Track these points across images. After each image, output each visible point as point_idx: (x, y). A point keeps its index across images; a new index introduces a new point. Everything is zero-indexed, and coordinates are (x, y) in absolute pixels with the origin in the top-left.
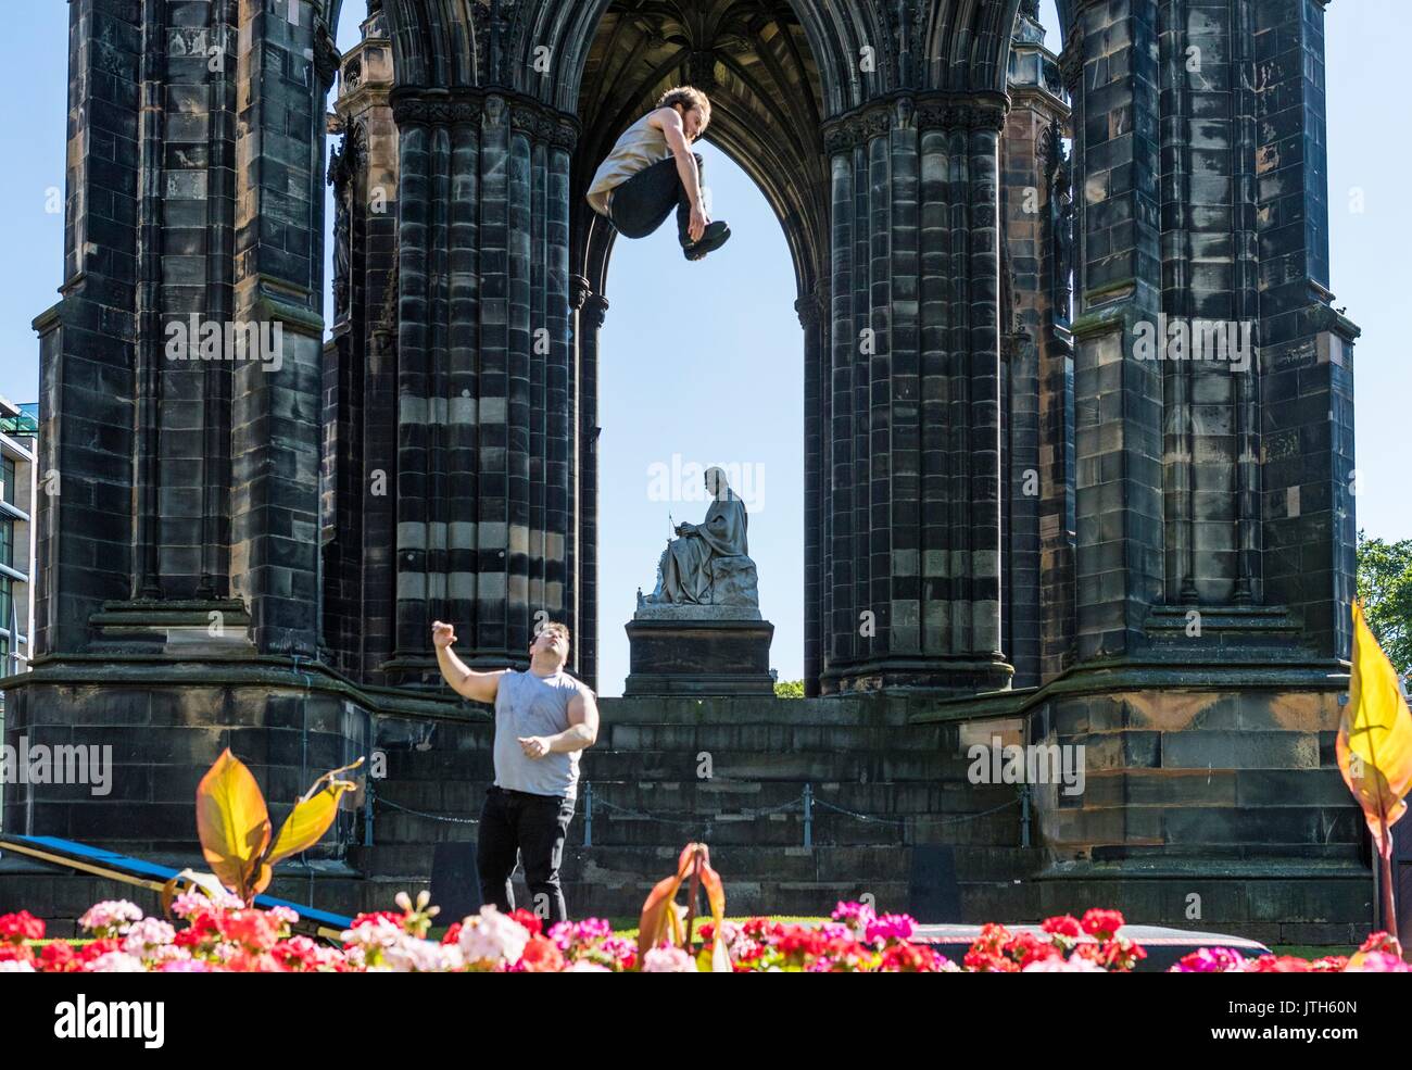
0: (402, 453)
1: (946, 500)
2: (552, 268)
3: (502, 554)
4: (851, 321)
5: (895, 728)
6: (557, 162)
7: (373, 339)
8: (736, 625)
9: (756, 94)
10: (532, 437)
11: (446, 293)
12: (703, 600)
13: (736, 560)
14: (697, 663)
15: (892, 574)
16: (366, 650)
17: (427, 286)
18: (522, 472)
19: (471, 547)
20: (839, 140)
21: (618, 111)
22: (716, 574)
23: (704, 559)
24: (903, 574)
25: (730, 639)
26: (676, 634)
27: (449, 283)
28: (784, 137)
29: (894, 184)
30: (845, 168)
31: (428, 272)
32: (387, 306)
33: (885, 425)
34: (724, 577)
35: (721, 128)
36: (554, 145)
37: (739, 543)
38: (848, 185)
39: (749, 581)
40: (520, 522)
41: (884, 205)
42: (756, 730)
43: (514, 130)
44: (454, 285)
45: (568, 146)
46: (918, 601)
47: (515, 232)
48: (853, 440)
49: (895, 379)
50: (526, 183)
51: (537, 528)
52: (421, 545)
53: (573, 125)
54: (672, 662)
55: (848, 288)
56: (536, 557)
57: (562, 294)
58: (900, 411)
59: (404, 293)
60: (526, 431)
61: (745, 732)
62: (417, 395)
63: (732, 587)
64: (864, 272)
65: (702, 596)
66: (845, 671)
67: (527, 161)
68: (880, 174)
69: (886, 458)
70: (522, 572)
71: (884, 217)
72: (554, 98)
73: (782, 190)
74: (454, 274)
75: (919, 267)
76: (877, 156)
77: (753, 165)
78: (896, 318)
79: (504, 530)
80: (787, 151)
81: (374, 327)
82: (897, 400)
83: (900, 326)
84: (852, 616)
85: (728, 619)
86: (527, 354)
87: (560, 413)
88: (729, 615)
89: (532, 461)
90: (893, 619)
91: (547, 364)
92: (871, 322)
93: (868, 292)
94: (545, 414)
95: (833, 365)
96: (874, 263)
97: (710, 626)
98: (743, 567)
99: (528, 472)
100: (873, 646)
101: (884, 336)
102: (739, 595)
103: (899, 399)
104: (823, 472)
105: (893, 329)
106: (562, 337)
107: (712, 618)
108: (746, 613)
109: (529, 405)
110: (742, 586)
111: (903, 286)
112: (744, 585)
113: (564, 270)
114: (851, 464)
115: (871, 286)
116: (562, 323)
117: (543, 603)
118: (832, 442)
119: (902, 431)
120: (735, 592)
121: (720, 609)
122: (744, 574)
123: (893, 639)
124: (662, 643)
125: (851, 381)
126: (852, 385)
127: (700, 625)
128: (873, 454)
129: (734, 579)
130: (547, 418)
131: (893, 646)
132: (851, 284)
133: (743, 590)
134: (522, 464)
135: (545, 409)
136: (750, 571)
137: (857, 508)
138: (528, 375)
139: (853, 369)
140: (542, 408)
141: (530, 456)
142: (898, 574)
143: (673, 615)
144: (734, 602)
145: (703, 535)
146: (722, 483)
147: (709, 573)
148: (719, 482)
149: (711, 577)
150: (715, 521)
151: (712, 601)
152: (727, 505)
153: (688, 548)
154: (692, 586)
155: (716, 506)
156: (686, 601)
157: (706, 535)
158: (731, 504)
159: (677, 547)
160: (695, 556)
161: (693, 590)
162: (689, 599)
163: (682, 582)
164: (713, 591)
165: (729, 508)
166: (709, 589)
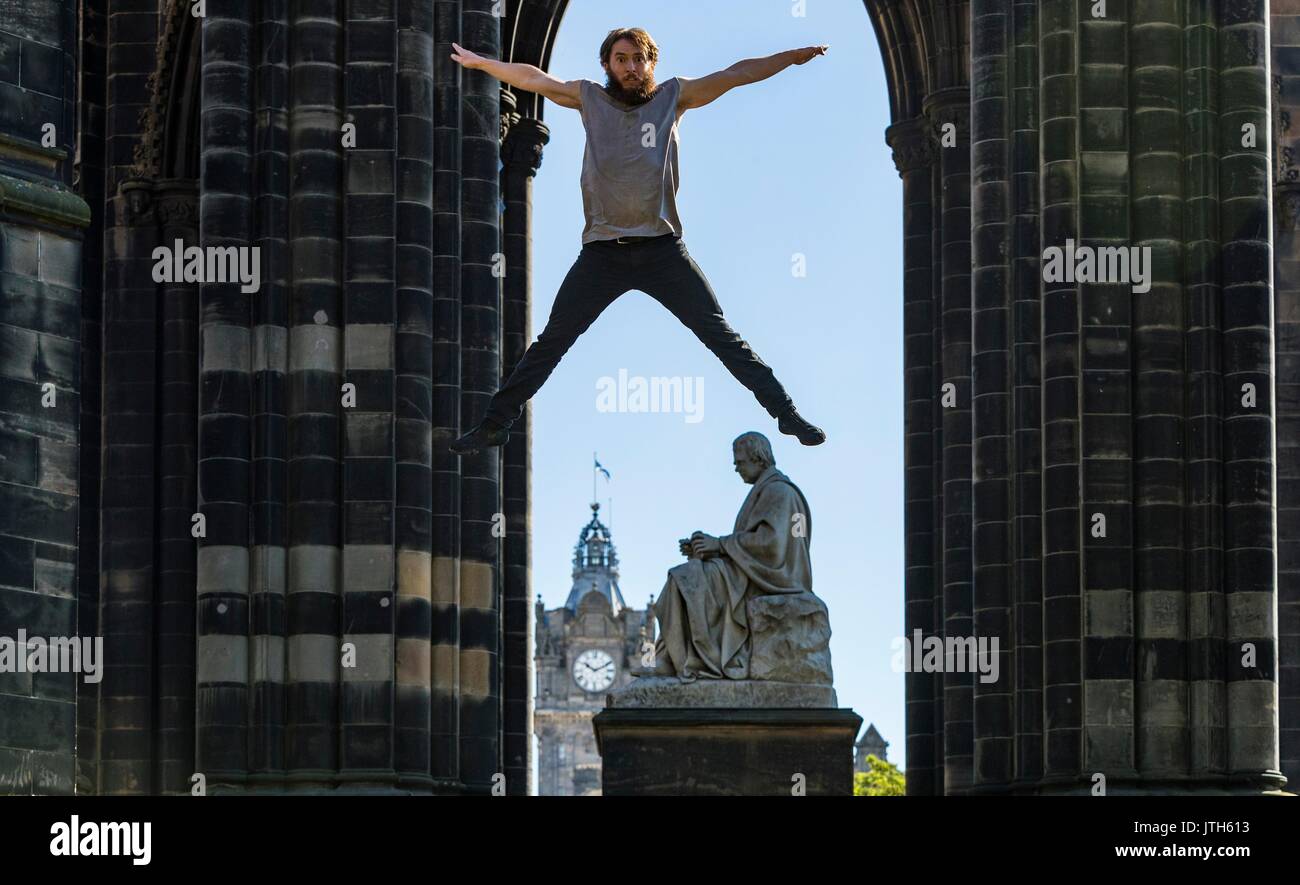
0: (207, 424)
1: (1180, 503)
2: (470, 94)
3: (385, 602)
4: (1006, 184)
7: (119, 196)
10: (436, 391)
11: (285, 140)
12: (733, 672)
13: (792, 600)
15: (1084, 634)
16: (105, 756)
17: (251, 131)
18: (421, 456)
19: (330, 590)
22: (755, 625)
23: (735, 598)
24: (1106, 633)
25: (782, 741)
26: (686, 733)
27: (290, 123)
31: (252, 105)
32: (145, 138)
33: (1070, 368)
34: (770, 630)
37: (797, 568)
39: (816, 637)
40: (418, 546)
44: (299, 127)
46: (1131, 683)
47: (406, 32)
49: (1085, 287)
51: (446, 554)
52: (240, 586)
54: (678, 784)
55: (1001, 125)
56: (443, 604)
57: (490, 138)
58: (1095, 345)
59: (210, 142)
60: (427, 381)
62: (232, 321)
63: (785, 649)
64: (1029, 99)
65: (730, 664)
69: (1071, 429)
70: (420, 633)
74: (299, 107)
75: (1129, 92)
78: (1089, 181)
79: (389, 558)
81: (122, 176)
82: (1092, 326)
83: (1095, 196)
84: (1010, 706)
85: (778, 706)
86: (428, 246)
87: (486, 347)
88: (780, 698)
89: (437, 436)
90: (1087, 714)
91: (463, 262)
92: (1042, 187)
93: (1038, 134)
94: (460, 349)
95: (973, 262)
96: (1048, 84)
97: (746, 719)
98: (806, 613)
99: (431, 453)
100: (1050, 761)
101: (1066, 213)
102: (799, 662)
103: (1094, 324)
104: (940, 433)
105: (1083, 199)
106: (488, 214)
107: (750, 705)
108: (810, 695)
109: (431, 336)
110: (804, 646)
111: (1101, 126)
112: (808, 645)
113: (492, 95)
114: (1009, 436)
115: (1042, 124)
116: (488, 190)
117: (457, 687)
118: (973, 398)
119: (1100, 379)
120: (792, 657)
121: (765, 686)
122: (806, 625)
123: (1087, 748)
124: (660, 749)
125: (1007, 288)
126: (1008, 297)
127: (729, 718)
128: (1047, 420)
129: (788, 634)
130: (463, 357)
131: (1087, 762)
132: (1006, 119)
133: (804, 652)
134: (421, 441)
135: (459, 342)
136: (818, 619)
137: (1019, 514)
138: (432, 283)
139: (1011, 268)
140: (456, 340)
141: (434, 426)
142: (1095, 634)
143: (680, 698)
144: (789, 674)
145: (732, 554)
146: (765, 461)
147: (744, 623)
148: (760, 459)
149: (747, 630)
150: (754, 530)
151: (749, 672)
152: (775, 502)
153: (705, 580)
154: (713, 646)
155: (755, 503)
156: (702, 673)
157: (737, 554)
158: (782, 499)
159: (685, 578)
160: (717, 593)
161: (714, 653)
162: (708, 669)
163: (694, 639)
164: (751, 655)
165: (779, 507)
166: (744, 651)
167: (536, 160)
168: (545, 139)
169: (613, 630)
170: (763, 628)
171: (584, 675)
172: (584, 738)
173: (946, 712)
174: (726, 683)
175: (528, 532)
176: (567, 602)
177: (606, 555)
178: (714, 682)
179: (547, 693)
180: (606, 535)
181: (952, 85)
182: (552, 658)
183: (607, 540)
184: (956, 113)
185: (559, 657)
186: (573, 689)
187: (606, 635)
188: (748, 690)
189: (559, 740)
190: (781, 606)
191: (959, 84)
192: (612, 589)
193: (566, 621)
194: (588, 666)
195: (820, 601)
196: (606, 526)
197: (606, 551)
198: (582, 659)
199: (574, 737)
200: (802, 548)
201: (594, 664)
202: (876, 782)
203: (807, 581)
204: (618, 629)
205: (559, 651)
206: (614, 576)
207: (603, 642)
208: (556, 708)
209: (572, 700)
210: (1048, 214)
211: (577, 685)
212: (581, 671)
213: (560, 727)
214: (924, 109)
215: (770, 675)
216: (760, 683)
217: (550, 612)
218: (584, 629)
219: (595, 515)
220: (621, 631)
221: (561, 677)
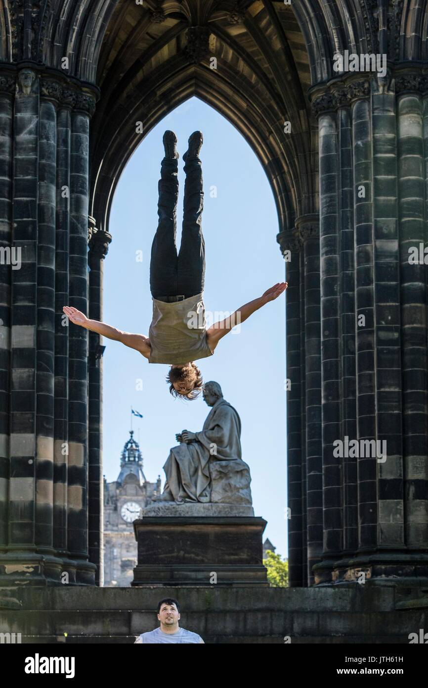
1: (426, 412)
2: (74, 214)
3: (31, 462)
4: (337, 257)
5: (384, 614)
6: (78, 123)
8: (233, 521)
9: (244, 60)
10: (56, 359)
12: (203, 499)
13: (232, 464)
14: (198, 555)
15: (378, 477)
18: (49, 390)
19: (4, 456)
20: (325, 104)
21: (122, 75)
22: (214, 476)
23: (203, 462)
24: (389, 477)
25: (226, 533)
26: (179, 529)
28: (268, 95)
29: (375, 140)
30: (331, 126)
33: (370, 346)
34: (221, 478)
35: (211, 88)
36: (77, 109)
37: (234, 448)
38: (333, 141)
39: (244, 482)
40: (47, 434)
41: (366, 158)
42: (260, 616)
43: (42, 98)
45: (88, 110)
46: (402, 501)
47: (42, 183)
48: (341, 358)
49: (378, 306)
50: (53, 142)
51: (61, 438)
53: (93, 92)
54: (175, 554)
55: (334, 228)
56: (59, 463)
57: (83, 235)
58: (383, 335)
60: (52, 353)
61: (250, 618)
63: (228, 488)
64: (349, 215)
65: (201, 495)
66: (336, 563)
67: (53, 123)
68: (362, 131)
69: (371, 376)
70: (47, 477)
71: (367, 168)
72: (76, 71)
73: (265, 140)
75: (398, 210)
76: (360, 116)
77: (240, 119)
78: (379, 254)
79: (33, 441)
80: (271, 107)
82: (381, 325)
83: (382, 261)
84: (341, 514)
85: (225, 516)
86: (53, 288)
87: (81, 338)
88: (226, 512)
89: (57, 380)
90: (380, 517)
91: (70, 295)
92: (355, 258)
93: (353, 232)
94: (68, 338)
95: (321, 295)
96: (358, 207)
97: (209, 522)
98: (239, 470)
99: (53, 389)
100: (361, 541)
101: (368, 270)
102: (235, 494)
103: (382, 324)
104: (304, 383)
105: (376, 264)
106: (82, 272)
107: (211, 515)
108: (241, 510)
109: (54, 332)
110: (238, 486)
111: (385, 227)
112: (239, 485)
113: (84, 215)
114: (340, 380)
115: (355, 226)
116: (82, 260)
117: (66, 504)
118: (322, 362)
119: (385, 351)
120: (232, 491)
121: (218, 506)
122: (239, 476)
123: (380, 534)
124: (166, 537)
125: (338, 308)
126: (339, 312)
127: (201, 521)
128: (359, 372)
129: (230, 480)
130: (69, 342)
131: (380, 541)
132: (337, 225)
133: (238, 489)
134: (48, 382)
135: (68, 335)
136: (245, 472)
137: (345, 419)
138: (54, 305)
139: (340, 298)
140: (66, 333)
141: (55, 376)
142: (384, 477)
143: (176, 512)
144: (230, 500)
145: (202, 441)
146: (218, 396)
147: (208, 475)
148: (215, 394)
149: (209, 479)
150: (213, 429)
151: (211, 499)
152: (224, 415)
153: (188, 453)
154: (192, 486)
155: (213, 416)
156: (187, 500)
157: (204, 440)
158: (226, 414)
159: (178, 452)
160: (195, 460)
161: (193, 490)
162: (190, 498)
163: (183, 482)
164: (211, 491)
165: (225, 418)
166: (208, 489)
167: (105, 251)
168: (110, 240)
169: (140, 492)
170: (218, 477)
171: (126, 515)
172: (126, 545)
173: (308, 520)
174: (199, 504)
175: (101, 432)
176: (118, 478)
177: (137, 456)
178: (193, 504)
179: (108, 523)
180: (137, 446)
181: (309, 212)
182: (110, 506)
183: (137, 448)
184: (312, 226)
185: (114, 506)
186: (121, 521)
187: (137, 495)
188: (210, 508)
189: (113, 546)
190: (226, 466)
191: (313, 212)
192: (140, 472)
193: (117, 488)
194: (128, 510)
195: (245, 463)
196: (137, 441)
197: (137, 454)
198: (125, 506)
199: (121, 544)
200: (236, 437)
201: (131, 509)
202: (271, 563)
203: (239, 454)
204: (143, 492)
205: (113, 503)
206: (141, 466)
207: (135, 498)
208: (112, 530)
209: (120, 526)
210: (359, 271)
211: (122, 519)
212: (125, 512)
213: (114, 540)
214: (296, 225)
215: (221, 501)
216: (216, 504)
217: (109, 483)
218: (126, 492)
219: (132, 436)
220: (144, 493)
221: (115, 515)
